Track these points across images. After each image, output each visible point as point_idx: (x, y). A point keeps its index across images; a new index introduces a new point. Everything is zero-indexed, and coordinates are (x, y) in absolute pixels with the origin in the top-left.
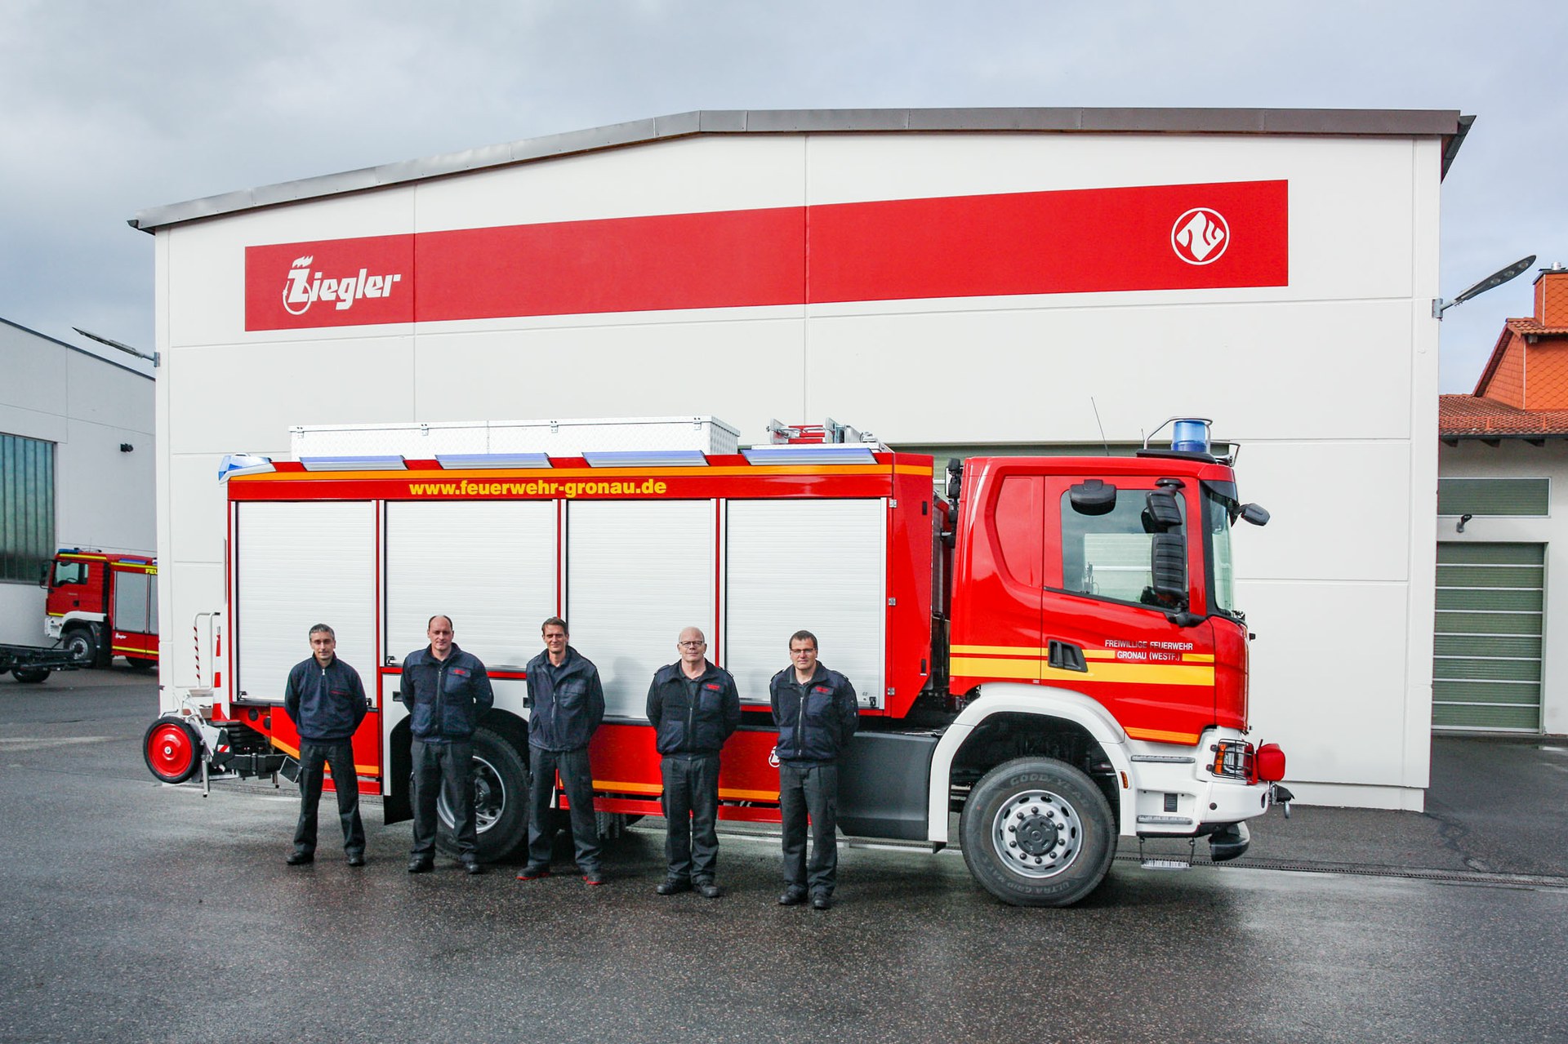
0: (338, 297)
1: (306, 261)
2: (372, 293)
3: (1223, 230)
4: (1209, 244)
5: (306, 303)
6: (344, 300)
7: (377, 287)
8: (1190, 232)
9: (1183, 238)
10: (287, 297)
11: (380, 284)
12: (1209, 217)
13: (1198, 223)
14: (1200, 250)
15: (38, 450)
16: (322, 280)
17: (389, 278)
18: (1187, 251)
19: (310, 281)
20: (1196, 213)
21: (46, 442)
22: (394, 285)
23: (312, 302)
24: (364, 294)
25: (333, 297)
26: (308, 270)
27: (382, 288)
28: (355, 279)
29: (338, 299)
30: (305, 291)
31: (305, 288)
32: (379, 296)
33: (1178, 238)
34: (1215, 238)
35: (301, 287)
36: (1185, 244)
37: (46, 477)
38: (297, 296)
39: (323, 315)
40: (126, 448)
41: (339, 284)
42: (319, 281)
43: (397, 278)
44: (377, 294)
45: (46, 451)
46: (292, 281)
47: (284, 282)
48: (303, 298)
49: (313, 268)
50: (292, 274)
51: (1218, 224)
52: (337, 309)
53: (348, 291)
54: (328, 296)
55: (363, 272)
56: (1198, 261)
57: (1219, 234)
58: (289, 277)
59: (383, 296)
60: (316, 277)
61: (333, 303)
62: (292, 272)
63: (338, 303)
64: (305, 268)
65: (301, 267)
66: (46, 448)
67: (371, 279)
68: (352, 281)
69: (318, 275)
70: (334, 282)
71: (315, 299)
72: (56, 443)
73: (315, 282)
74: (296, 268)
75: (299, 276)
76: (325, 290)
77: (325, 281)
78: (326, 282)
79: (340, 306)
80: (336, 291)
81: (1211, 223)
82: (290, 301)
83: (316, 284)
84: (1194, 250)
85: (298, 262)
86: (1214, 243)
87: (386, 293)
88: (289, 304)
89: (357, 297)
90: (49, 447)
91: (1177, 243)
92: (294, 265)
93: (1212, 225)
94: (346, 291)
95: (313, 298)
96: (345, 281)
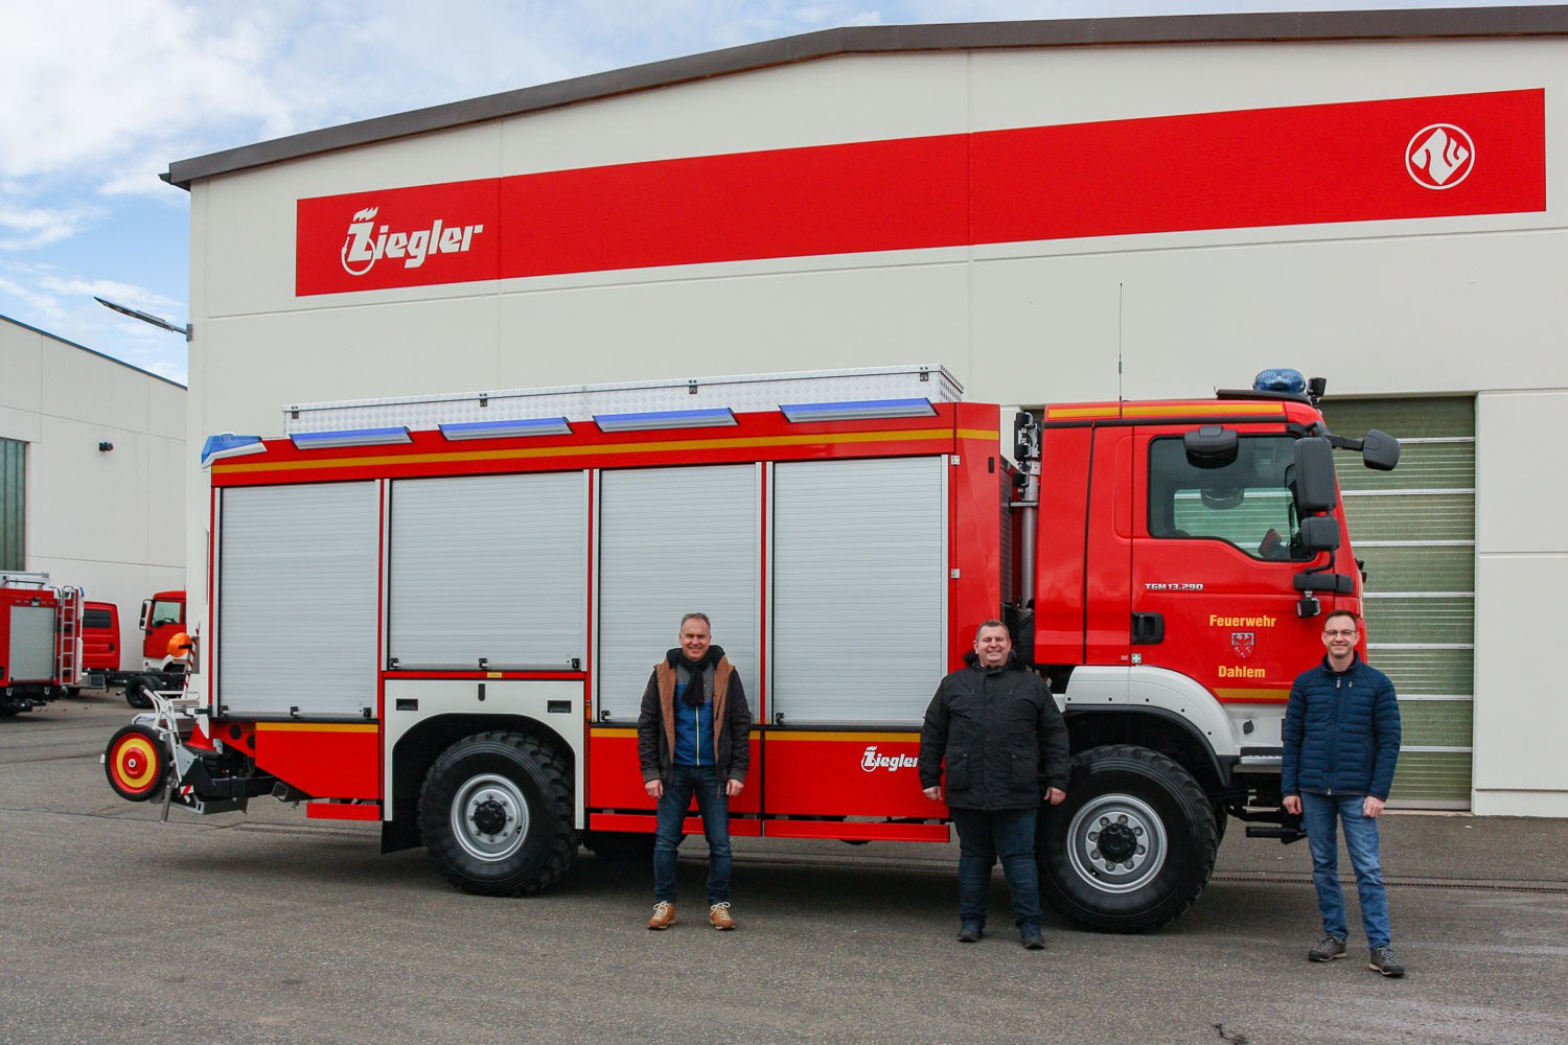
0: (407, 253)
1: (371, 213)
2: (448, 247)
3: (1467, 148)
4: (1450, 165)
5: (368, 262)
6: (415, 257)
7: (454, 240)
8: (1427, 151)
9: (1419, 159)
10: (347, 256)
11: (458, 236)
12: (1450, 133)
13: (1438, 141)
14: (1440, 173)
15: (9, 451)
16: (388, 234)
17: (469, 230)
18: (1424, 174)
19: (375, 235)
20: (1436, 129)
21: (17, 442)
22: (475, 236)
23: (377, 261)
24: (439, 249)
25: (401, 253)
26: (372, 224)
27: (460, 242)
28: (429, 232)
29: (408, 255)
30: (369, 248)
31: (369, 244)
32: (457, 250)
33: (1413, 159)
34: (1457, 158)
35: (363, 243)
36: (1422, 165)
37: (17, 481)
38: (358, 253)
39: (389, 274)
40: (105, 447)
41: (409, 239)
42: (385, 236)
43: (479, 229)
44: (454, 248)
45: (17, 452)
46: (353, 237)
47: (343, 237)
48: (366, 256)
49: (378, 221)
50: (353, 229)
51: (1462, 142)
52: (406, 266)
53: (418, 246)
54: (394, 252)
55: (438, 224)
56: (1437, 184)
57: (1463, 154)
58: (349, 233)
59: (462, 250)
60: (381, 231)
61: (402, 261)
62: (352, 226)
63: (408, 261)
64: (369, 221)
65: (364, 221)
66: (17, 447)
67: (448, 232)
68: (425, 234)
69: (384, 229)
70: (403, 236)
71: (380, 257)
72: (28, 443)
73: (380, 237)
74: (358, 221)
75: (361, 231)
76: (392, 246)
77: (392, 235)
78: (394, 237)
79: (409, 264)
80: (405, 247)
81: (1452, 141)
82: (349, 260)
83: (382, 239)
84: (1434, 173)
85: (360, 215)
86: (1456, 164)
87: (466, 247)
88: (349, 264)
89: (430, 253)
90: (20, 446)
91: (1413, 165)
92: (355, 219)
93: (1453, 144)
94: (417, 246)
95: (378, 255)
96: (416, 235)
